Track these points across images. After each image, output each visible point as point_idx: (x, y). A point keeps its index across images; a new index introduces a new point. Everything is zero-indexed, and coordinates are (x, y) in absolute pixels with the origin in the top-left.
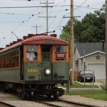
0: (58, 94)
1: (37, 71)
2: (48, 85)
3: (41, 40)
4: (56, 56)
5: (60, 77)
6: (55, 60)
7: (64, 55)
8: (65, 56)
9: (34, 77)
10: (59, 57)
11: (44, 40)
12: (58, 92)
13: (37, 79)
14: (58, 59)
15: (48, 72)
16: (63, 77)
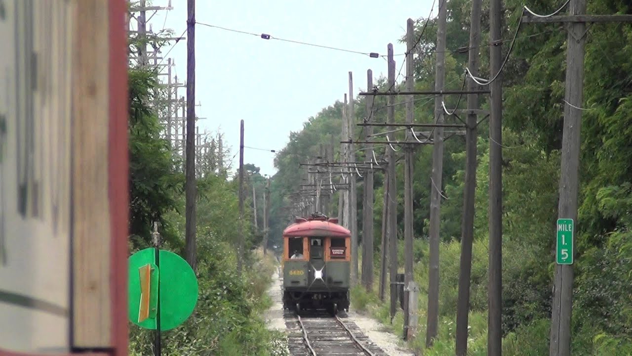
0: (335, 308)
1: (302, 273)
2: (315, 293)
3: (310, 229)
4: (331, 252)
5: (336, 283)
6: (330, 258)
7: (343, 251)
8: (344, 253)
9: (298, 282)
10: (335, 255)
11: (313, 229)
12: (336, 305)
13: (302, 284)
14: (334, 257)
15: (318, 275)
16: (341, 282)
